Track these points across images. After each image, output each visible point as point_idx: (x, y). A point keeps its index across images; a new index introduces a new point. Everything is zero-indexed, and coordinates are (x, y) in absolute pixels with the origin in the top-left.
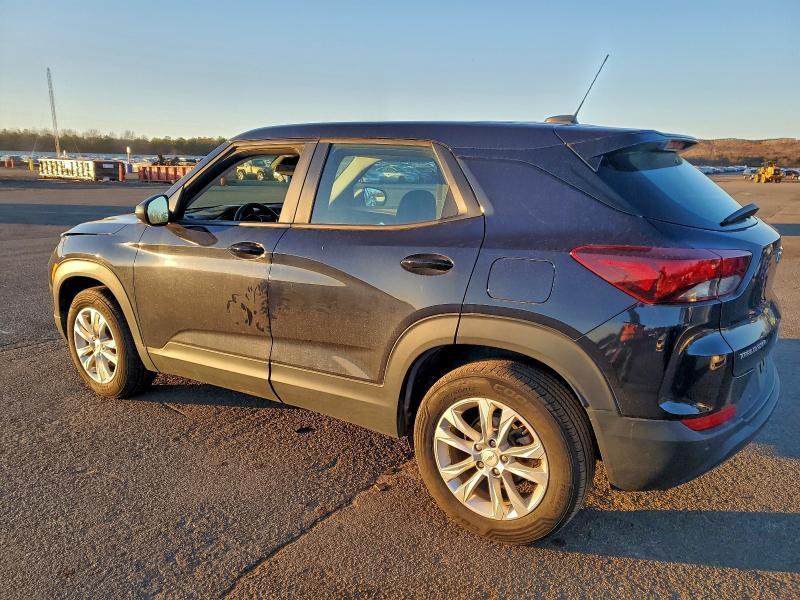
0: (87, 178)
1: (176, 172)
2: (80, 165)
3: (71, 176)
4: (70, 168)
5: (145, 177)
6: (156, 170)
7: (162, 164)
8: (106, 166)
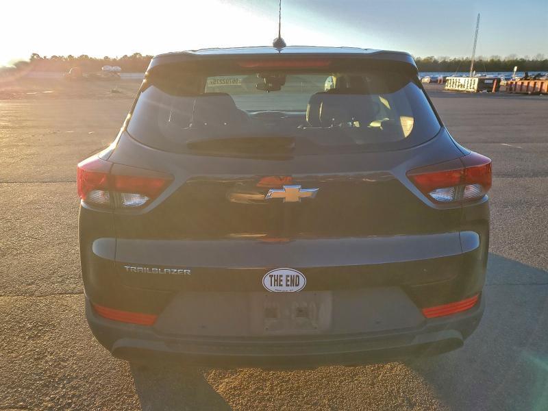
0: (472, 90)
1: (542, 86)
2: (470, 81)
3: (463, 89)
4: (463, 84)
5: (511, 89)
6: (520, 83)
7: (526, 79)
8: (486, 81)
